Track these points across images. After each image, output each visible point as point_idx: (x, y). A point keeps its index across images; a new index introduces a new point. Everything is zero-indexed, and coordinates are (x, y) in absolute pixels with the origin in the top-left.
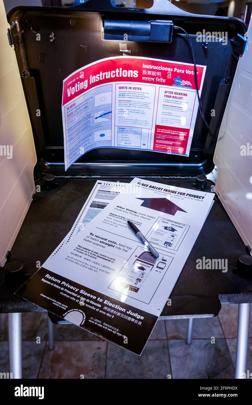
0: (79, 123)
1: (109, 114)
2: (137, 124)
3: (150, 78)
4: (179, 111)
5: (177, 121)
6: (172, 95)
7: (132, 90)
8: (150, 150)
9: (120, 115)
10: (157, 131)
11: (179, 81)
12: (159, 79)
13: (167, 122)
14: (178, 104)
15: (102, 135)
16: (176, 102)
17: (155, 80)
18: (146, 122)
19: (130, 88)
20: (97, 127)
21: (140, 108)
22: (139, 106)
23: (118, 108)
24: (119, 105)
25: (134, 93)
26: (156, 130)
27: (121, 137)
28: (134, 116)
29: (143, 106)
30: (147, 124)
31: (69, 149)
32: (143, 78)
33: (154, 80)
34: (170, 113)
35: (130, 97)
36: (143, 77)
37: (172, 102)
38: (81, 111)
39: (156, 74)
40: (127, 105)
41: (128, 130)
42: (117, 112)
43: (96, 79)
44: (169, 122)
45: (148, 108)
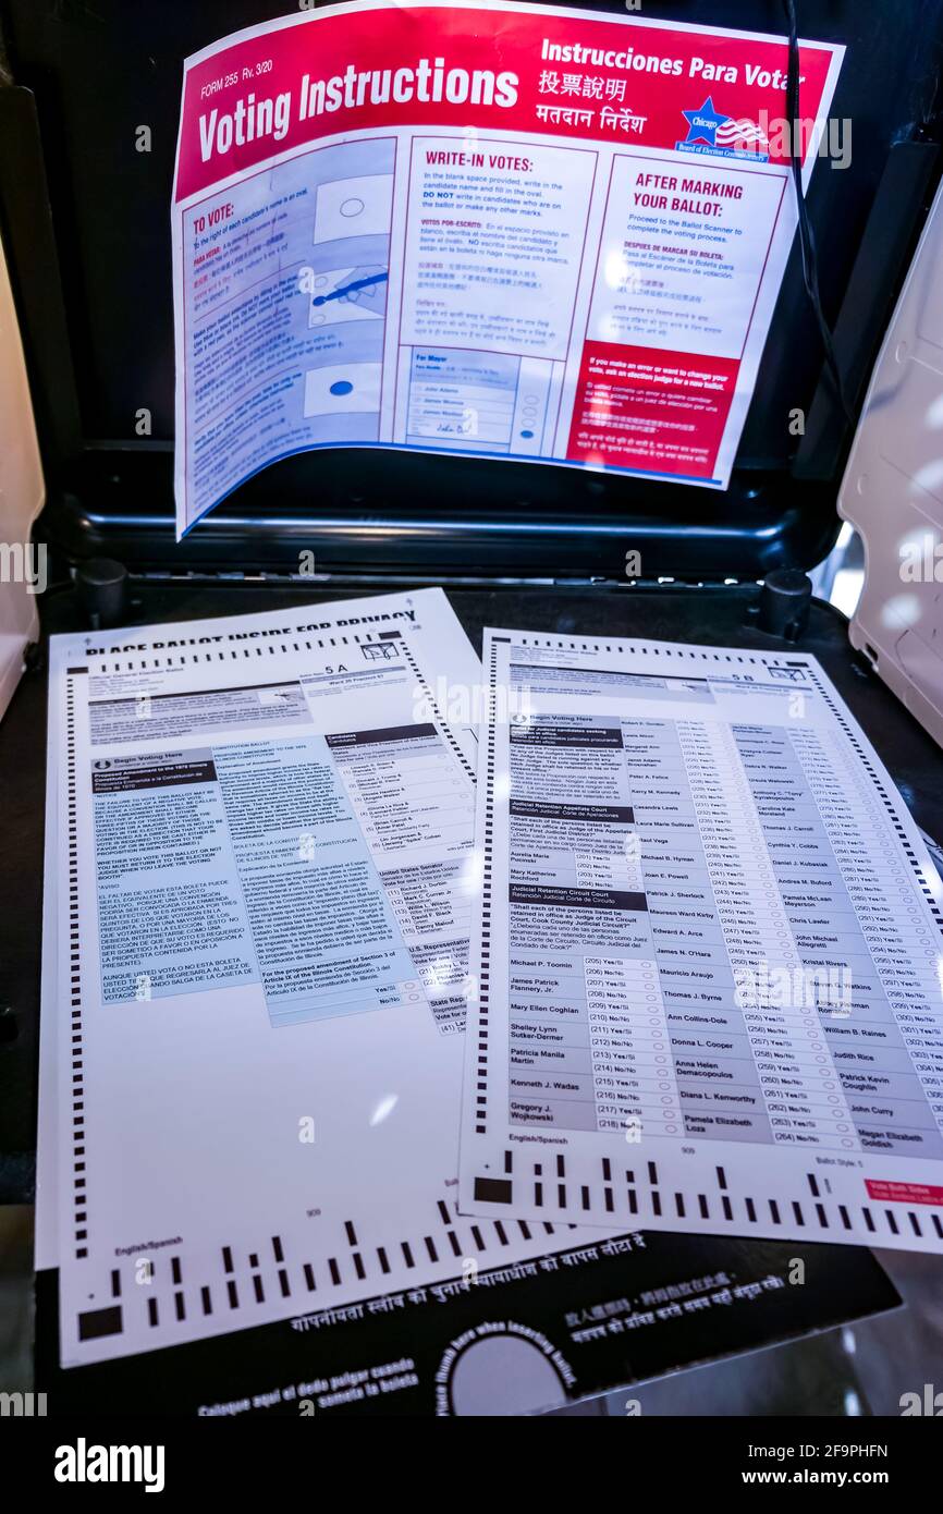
0: (245, 313)
1: (377, 284)
2: (498, 338)
3: (571, 111)
4: (697, 272)
5: (684, 321)
6: (670, 195)
7: (486, 170)
8: (552, 459)
9: (425, 294)
10: (591, 369)
11: (710, 125)
12: (616, 116)
13: (641, 325)
14: (693, 236)
15: (341, 388)
16: (685, 228)
17: (596, 119)
18: (542, 329)
19: (479, 160)
20: (318, 348)
21: (517, 257)
22: (515, 251)
23: (416, 255)
24: (424, 244)
25: (494, 185)
26: (585, 364)
27: (423, 398)
28: (486, 299)
29: (532, 249)
30: (544, 334)
31: (197, 433)
32: (543, 111)
33: (589, 118)
34: (655, 283)
35: (473, 202)
36: (540, 107)
37: (668, 227)
38: (255, 250)
39: (603, 92)
40: (461, 246)
41: (458, 366)
42: (412, 278)
43: (327, 98)
44: (648, 326)
45: (556, 260)
